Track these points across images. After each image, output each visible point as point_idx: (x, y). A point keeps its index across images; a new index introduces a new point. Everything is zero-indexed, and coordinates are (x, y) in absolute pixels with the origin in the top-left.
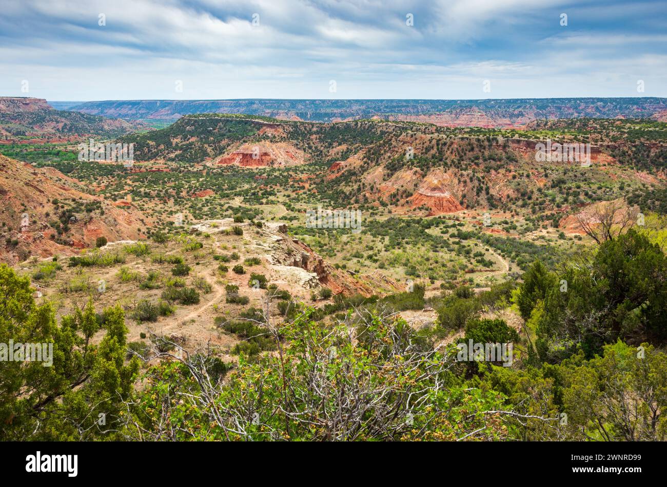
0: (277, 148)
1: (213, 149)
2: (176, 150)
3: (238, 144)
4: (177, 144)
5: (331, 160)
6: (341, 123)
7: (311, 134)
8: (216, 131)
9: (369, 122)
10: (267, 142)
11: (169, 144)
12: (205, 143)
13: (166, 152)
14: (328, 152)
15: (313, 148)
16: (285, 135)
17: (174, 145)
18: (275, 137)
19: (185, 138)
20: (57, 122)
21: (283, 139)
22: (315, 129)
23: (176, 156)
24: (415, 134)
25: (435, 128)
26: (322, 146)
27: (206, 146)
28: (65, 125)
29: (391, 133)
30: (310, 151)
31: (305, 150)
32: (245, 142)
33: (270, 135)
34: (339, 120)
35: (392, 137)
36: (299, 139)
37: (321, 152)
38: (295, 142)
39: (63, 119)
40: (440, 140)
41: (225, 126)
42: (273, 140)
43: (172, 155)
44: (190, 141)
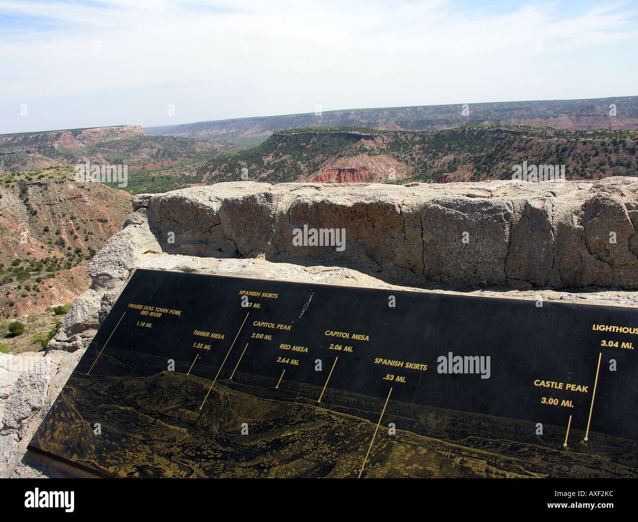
0: (376, 162)
1: (307, 167)
2: (268, 169)
3: (333, 159)
4: (268, 163)
5: (437, 173)
6: (446, 130)
7: (413, 144)
8: (310, 146)
9: (478, 128)
10: (365, 155)
11: (260, 163)
12: (298, 160)
13: (258, 172)
14: (434, 163)
15: (417, 159)
16: (384, 147)
17: (265, 164)
18: (373, 150)
19: (276, 156)
20: (152, 148)
21: (382, 151)
22: (417, 139)
23: (268, 176)
24: (531, 140)
25: (554, 132)
26: (426, 157)
27: (299, 162)
28: (159, 150)
29: (504, 139)
30: (413, 163)
31: (406, 162)
32: (340, 156)
33: (368, 147)
34: (445, 128)
35: (505, 144)
36: (400, 150)
37: (425, 163)
38: (396, 153)
39: (157, 145)
40: (559, 145)
41: (319, 141)
42: (371, 153)
43: (264, 175)
44: (283, 158)
